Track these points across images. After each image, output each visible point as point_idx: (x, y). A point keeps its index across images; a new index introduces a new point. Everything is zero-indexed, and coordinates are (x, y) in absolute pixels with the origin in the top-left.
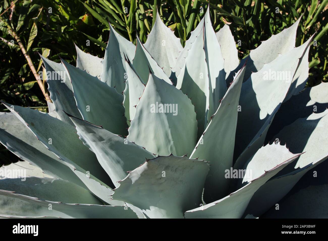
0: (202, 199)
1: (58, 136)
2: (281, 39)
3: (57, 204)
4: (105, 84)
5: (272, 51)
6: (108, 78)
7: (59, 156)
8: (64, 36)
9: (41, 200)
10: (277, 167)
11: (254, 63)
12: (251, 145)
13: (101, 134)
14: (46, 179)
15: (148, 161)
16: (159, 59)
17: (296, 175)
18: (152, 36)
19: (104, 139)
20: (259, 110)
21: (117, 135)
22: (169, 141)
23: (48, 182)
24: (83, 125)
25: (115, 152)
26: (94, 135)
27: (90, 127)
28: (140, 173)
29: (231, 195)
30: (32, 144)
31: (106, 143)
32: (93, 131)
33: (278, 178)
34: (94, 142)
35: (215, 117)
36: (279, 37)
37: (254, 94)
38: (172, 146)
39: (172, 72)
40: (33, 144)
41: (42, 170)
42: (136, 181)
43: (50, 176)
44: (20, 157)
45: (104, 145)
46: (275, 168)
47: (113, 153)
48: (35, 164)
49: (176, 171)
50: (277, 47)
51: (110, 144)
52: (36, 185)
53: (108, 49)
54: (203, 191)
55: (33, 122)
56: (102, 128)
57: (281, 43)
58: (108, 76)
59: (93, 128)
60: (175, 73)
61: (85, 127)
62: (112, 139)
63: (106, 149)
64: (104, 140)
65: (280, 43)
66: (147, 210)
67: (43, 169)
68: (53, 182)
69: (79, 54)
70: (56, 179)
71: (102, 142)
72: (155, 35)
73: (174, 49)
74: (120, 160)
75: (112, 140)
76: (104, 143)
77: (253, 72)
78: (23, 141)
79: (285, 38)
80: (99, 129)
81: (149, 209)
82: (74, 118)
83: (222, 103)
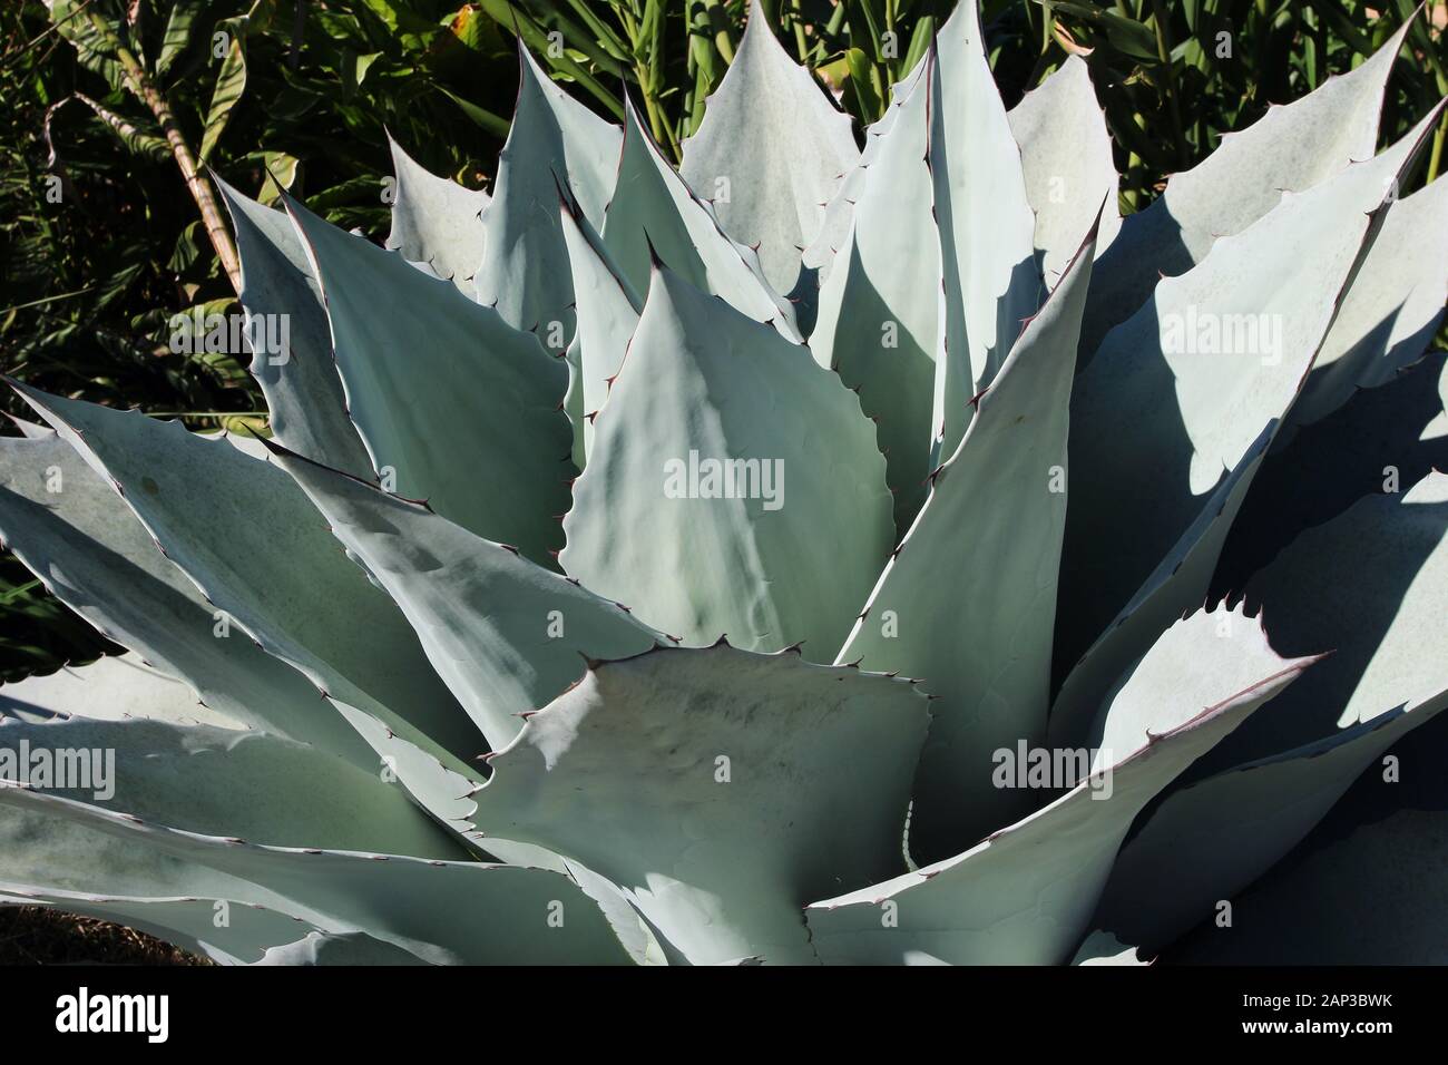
0: (906, 852)
1: (270, 541)
2: (1314, 123)
3: (223, 844)
4: (491, 313)
5: (1270, 178)
6: (510, 290)
7: (256, 633)
8: (373, 102)
9: (148, 825)
10: (1205, 719)
11: (1183, 235)
12: (1130, 610)
13: (425, 540)
14: (203, 733)
15: (596, 665)
16: (753, 207)
17: (1323, 756)
18: (726, 101)
19: (435, 560)
20: (1185, 449)
21: (500, 545)
22: (750, 582)
23: (210, 747)
24: (344, 496)
25: (493, 623)
26: (391, 541)
27: (374, 505)
28: (572, 721)
29: (995, 837)
30: (169, 576)
31: (451, 578)
32: (388, 523)
33: (1243, 770)
34: (393, 574)
35: (948, 477)
36: (1305, 114)
37: (1168, 378)
38: (763, 606)
39: (803, 268)
40: (174, 575)
41: (196, 694)
42: (563, 759)
43: (232, 722)
44: (106, 629)
45: (439, 588)
46: (1198, 722)
47: (482, 627)
48: (167, 664)
49: (750, 715)
50: (1294, 160)
51: (469, 583)
52: (150, 756)
53: (511, 156)
54: (909, 815)
55: (151, 476)
56: (430, 510)
57: (1312, 143)
58: (508, 280)
59: (388, 507)
60: (815, 273)
61: (352, 504)
62: (478, 561)
63: (451, 607)
64: (437, 565)
65: (1309, 143)
66: (637, 889)
67: (202, 688)
68: (235, 748)
69: (406, 178)
70: (250, 735)
71: (431, 573)
72: (741, 96)
73: (823, 161)
74: (517, 657)
75: (476, 567)
76: (440, 578)
77: (1167, 275)
78: (130, 558)
79: (1333, 118)
80: (415, 516)
81: (646, 887)
82: (297, 459)
83: (983, 410)
